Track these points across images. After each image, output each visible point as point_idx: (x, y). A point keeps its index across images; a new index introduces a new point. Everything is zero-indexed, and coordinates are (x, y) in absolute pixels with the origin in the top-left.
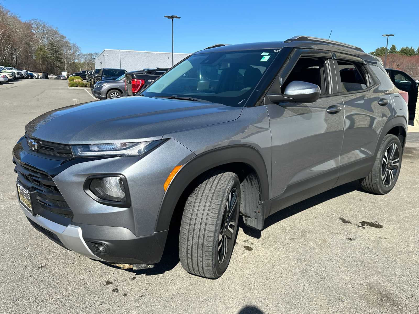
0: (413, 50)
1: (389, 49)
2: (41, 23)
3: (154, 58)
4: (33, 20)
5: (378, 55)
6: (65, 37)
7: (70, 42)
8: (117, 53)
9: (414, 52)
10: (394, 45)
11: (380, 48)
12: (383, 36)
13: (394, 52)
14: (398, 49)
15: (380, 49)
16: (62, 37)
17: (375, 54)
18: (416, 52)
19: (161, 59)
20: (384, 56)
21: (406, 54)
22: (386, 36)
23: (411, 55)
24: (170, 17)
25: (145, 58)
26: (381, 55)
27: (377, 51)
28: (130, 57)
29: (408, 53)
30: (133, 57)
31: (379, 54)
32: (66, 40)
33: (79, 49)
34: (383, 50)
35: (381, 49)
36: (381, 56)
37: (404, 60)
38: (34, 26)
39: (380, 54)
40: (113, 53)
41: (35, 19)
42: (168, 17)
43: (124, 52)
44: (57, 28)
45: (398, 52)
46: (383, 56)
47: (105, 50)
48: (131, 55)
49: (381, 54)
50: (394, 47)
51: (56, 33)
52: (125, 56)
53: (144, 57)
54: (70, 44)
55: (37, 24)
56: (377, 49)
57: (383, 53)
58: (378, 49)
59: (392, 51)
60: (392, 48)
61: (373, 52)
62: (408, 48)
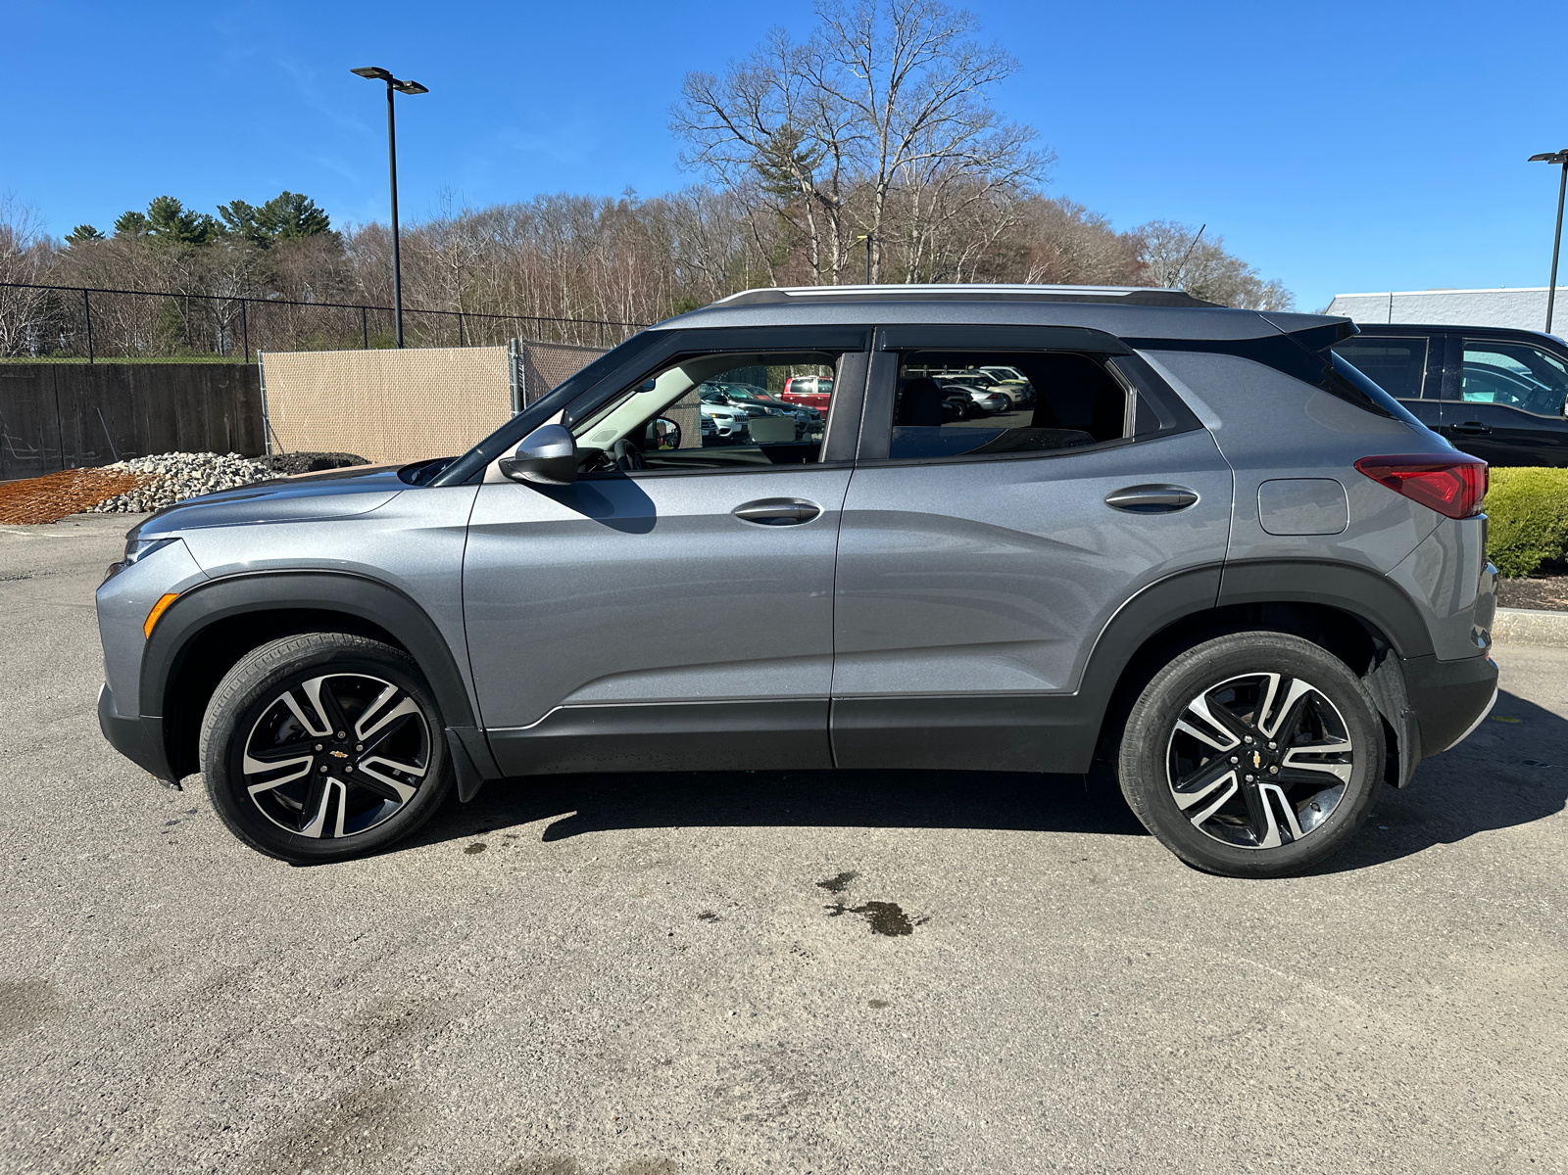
2: (1173, 231)
3: (1533, 311)
4: (1151, 225)
6: (1245, 266)
7: (1257, 277)
8: (1378, 305)
16: (1235, 266)
19: (1562, 314)
24: (1556, 156)
25: (1492, 312)
28: (1429, 315)
30: (1442, 313)
32: (1244, 273)
33: (1289, 299)
38: (1153, 242)
40: (1366, 305)
41: (1157, 220)
42: (1546, 159)
43: (1406, 300)
44: (1221, 240)
47: (1337, 296)
48: (1433, 306)
51: (1215, 255)
52: (1410, 311)
53: (1489, 309)
54: (1258, 284)
55: (1161, 233)
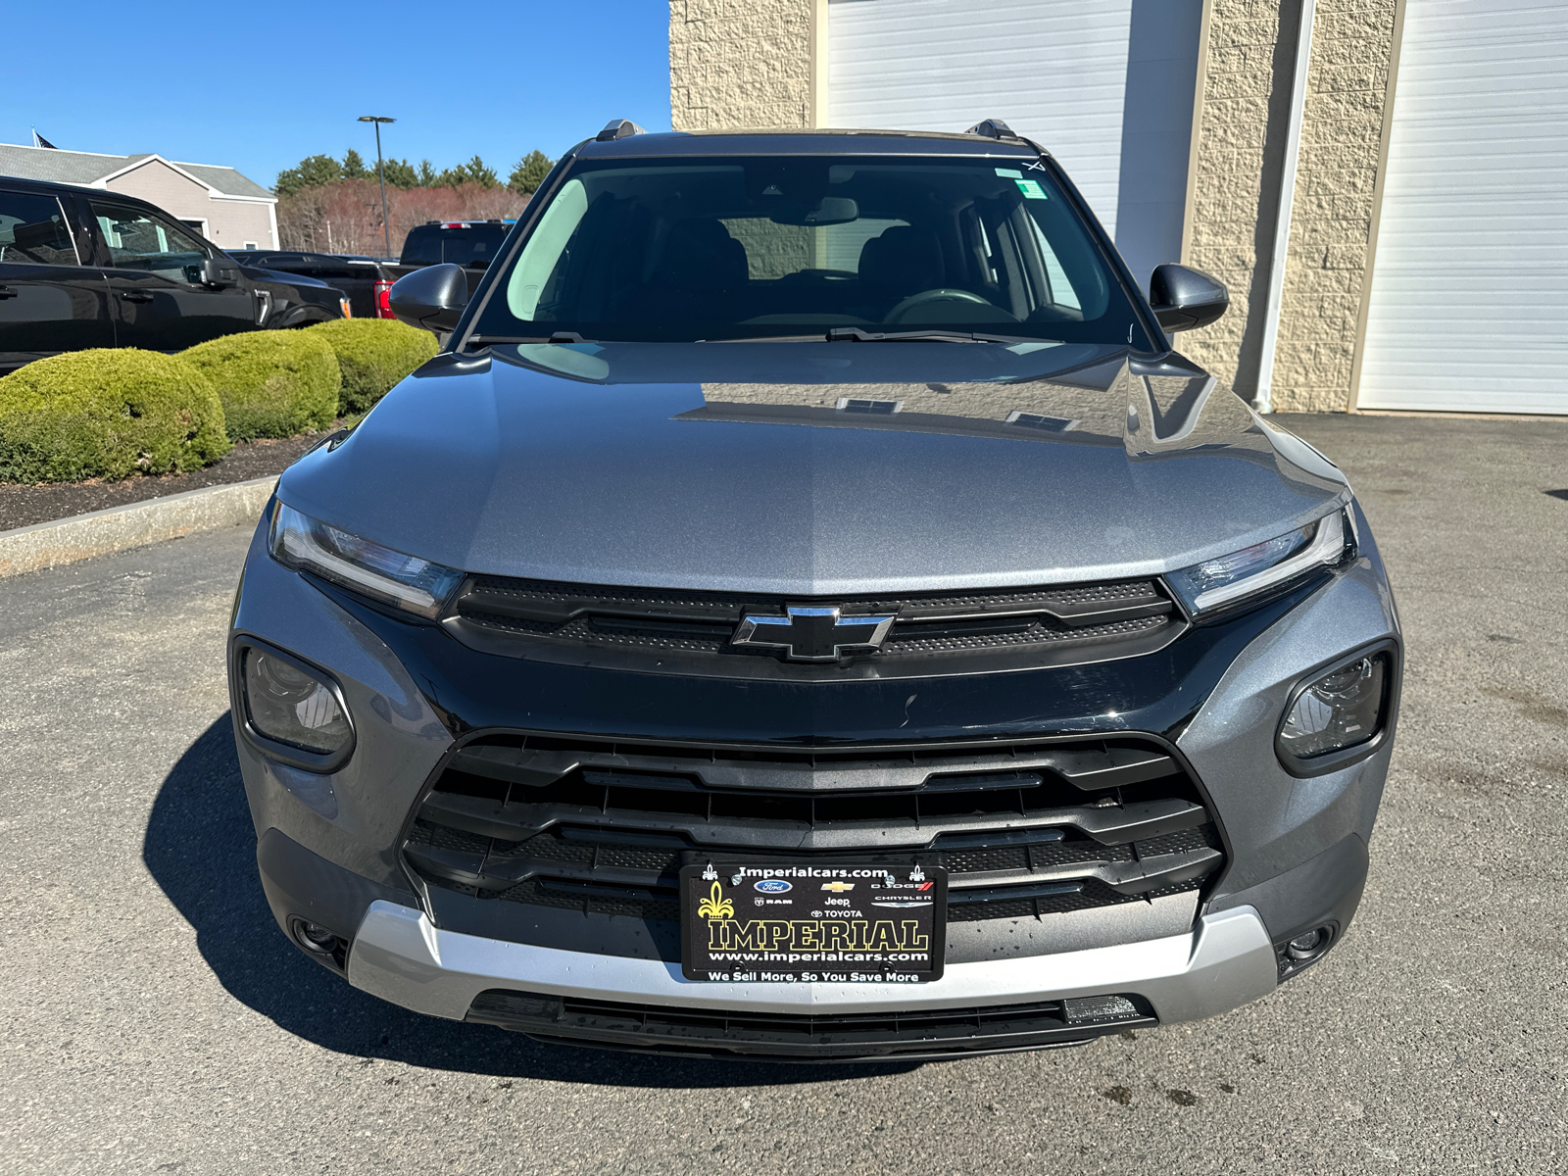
0: (410, 171)
1: (343, 164)
5: (311, 182)
9: (414, 177)
10: (353, 152)
11: (314, 157)
12: (361, 119)
13: (359, 172)
14: (369, 164)
15: (313, 161)
17: (299, 176)
18: (419, 178)
20: (329, 184)
21: (392, 181)
22: (371, 120)
23: (406, 184)
26: (320, 180)
27: (304, 169)
29: (397, 177)
31: (314, 179)
34: (323, 167)
35: (316, 161)
36: (322, 184)
37: (393, 201)
39: (315, 177)
45: (369, 175)
46: (326, 183)
49: (320, 177)
50: (353, 159)
56: (303, 160)
57: (325, 176)
58: (306, 160)
59: (351, 169)
60: (348, 159)
61: (294, 169)
62: (396, 164)
